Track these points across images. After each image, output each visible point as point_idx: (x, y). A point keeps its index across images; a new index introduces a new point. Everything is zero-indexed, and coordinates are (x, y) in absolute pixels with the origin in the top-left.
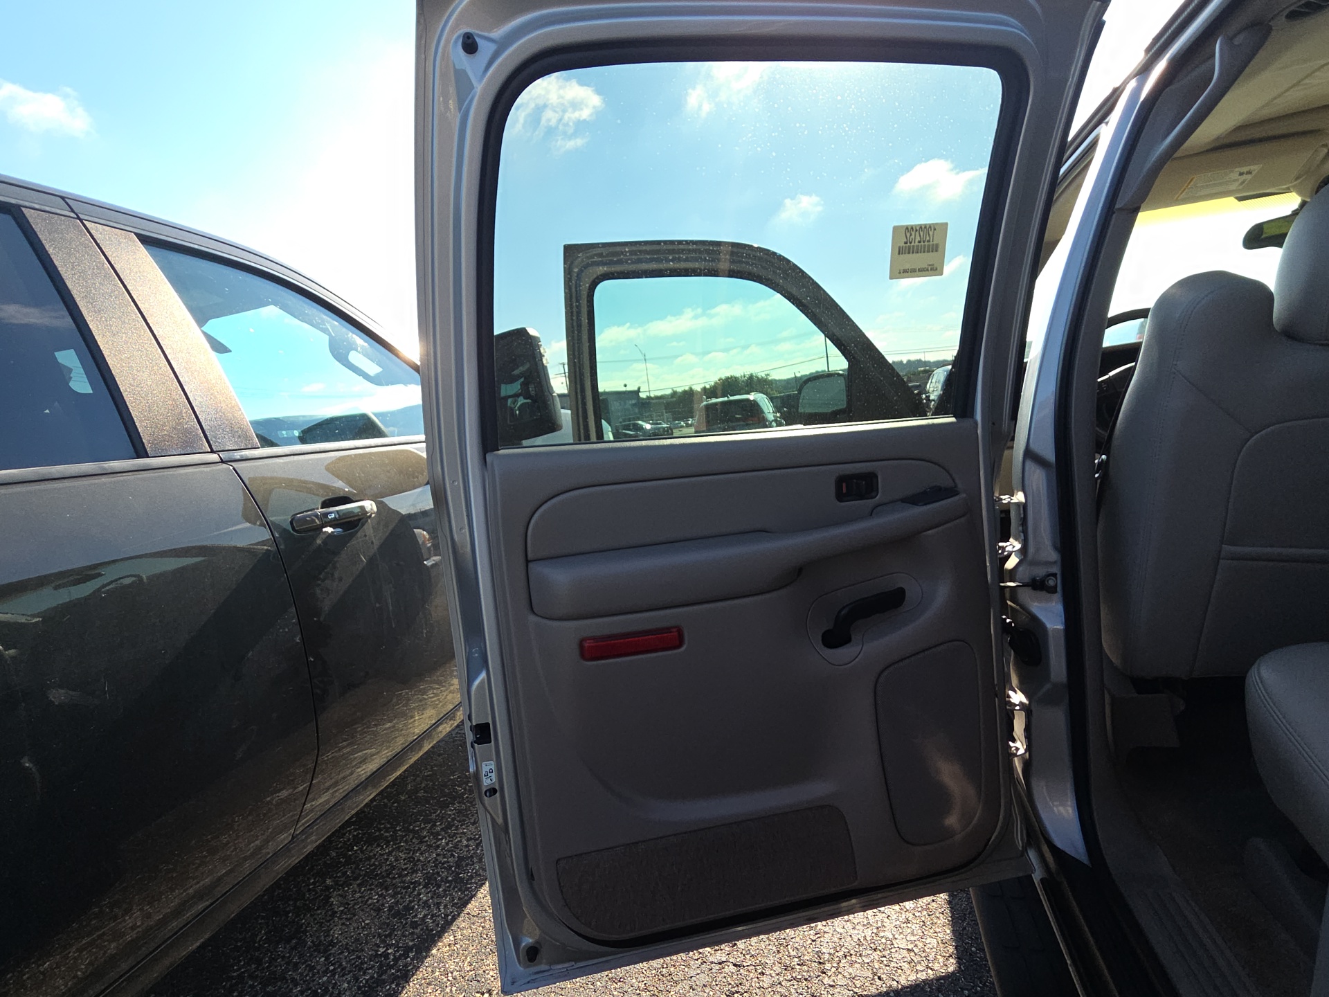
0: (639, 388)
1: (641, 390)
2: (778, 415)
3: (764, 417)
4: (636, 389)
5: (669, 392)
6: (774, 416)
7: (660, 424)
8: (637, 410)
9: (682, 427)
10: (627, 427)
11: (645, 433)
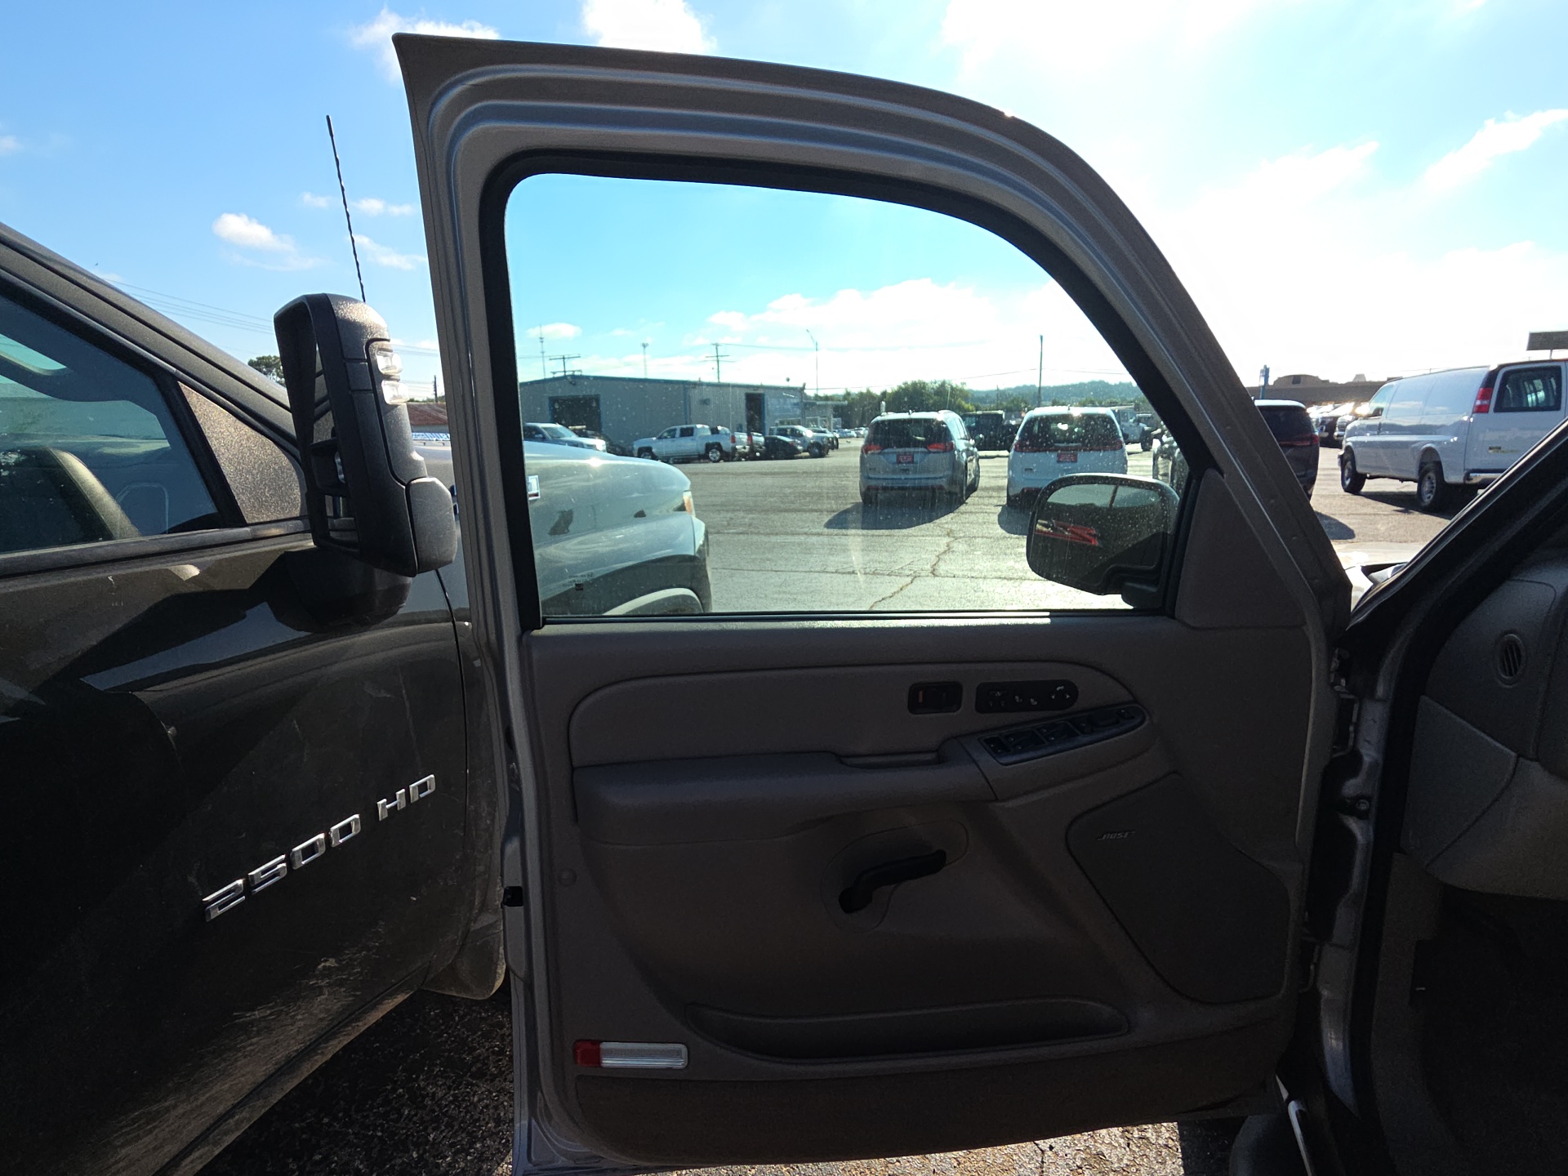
0: (804, 385)
1: (806, 387)
2: (972, 442)
3: (952, 444)
4: (801, 385)
5: (842, 392)
6: (966, 444)
7: (824, 432)
8: (798, 412)
9: (851, 437)
10: (783, 432)
11: (805, 441)
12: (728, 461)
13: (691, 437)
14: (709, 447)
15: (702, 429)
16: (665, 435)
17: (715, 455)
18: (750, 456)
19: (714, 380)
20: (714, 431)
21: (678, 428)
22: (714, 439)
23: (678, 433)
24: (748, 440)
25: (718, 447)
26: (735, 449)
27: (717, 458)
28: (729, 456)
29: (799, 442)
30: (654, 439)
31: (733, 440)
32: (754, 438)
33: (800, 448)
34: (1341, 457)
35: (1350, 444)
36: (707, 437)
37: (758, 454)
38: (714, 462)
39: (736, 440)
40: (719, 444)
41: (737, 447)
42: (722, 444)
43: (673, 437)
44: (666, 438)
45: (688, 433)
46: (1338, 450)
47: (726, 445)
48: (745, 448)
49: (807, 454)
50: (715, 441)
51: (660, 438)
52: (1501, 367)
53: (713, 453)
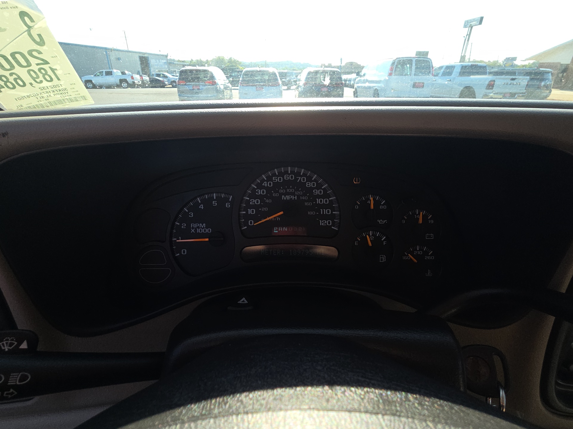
0: (168, 54)
3: (215, 82)
10: (158, 75)
11: (169, 80)
12: (132, 88)
13: (111, 76)
14: (121, 81)
15: (117, 72)
16: (98, 74)
17: (125, 85)
18: (143, 85)
19: (126, 49)
20: (123, 73)
21: (104, 71)
22: (123, 77)
23: (104, 73)
24: (141, 78)
25: (125, 81)
26: (134, 82)
27: (126, 86)
28: (133, 85)
29: (166, 80)
30: (92, 76)
31: (132, 78)
32: (144, 78)
33: (166, 83)
34: (354, 92)
35: (356, 87)
36: (119, 76)
37: (147, 85)
38: (124, 88)
39: (134, 78)
40: (126, 80)
41: (135, 82)
42: (127, 80)
43: (102, 75)
44: (98, 76)
45: (109, 73)
46: (353, 89)
47: (130, 80)
48: (139, 82)
49: (171, 86)
50: (123, 78)
51: (95, 76)
52: (397, 58)
53: (123, 84)
